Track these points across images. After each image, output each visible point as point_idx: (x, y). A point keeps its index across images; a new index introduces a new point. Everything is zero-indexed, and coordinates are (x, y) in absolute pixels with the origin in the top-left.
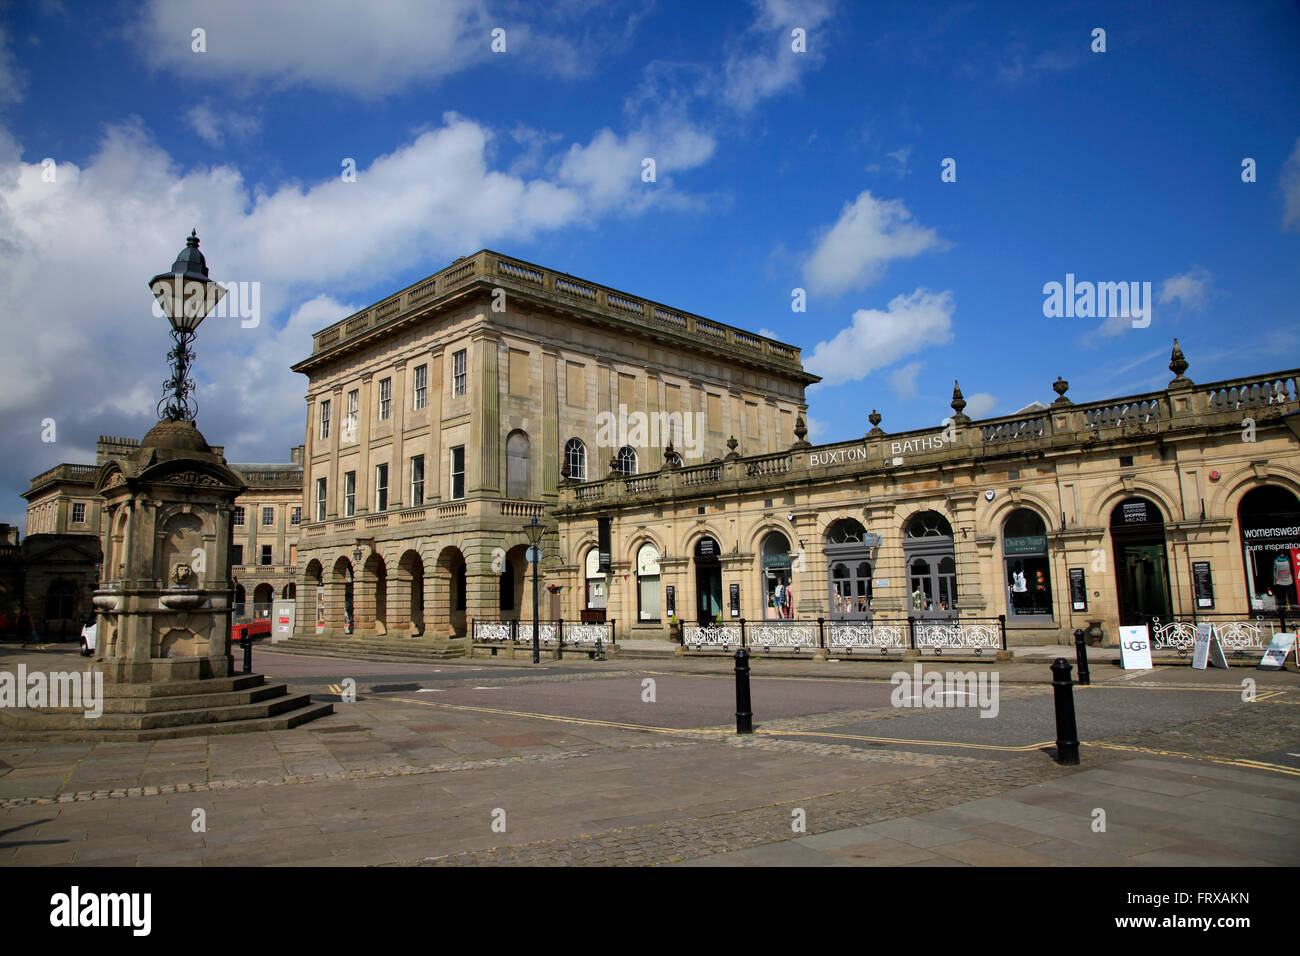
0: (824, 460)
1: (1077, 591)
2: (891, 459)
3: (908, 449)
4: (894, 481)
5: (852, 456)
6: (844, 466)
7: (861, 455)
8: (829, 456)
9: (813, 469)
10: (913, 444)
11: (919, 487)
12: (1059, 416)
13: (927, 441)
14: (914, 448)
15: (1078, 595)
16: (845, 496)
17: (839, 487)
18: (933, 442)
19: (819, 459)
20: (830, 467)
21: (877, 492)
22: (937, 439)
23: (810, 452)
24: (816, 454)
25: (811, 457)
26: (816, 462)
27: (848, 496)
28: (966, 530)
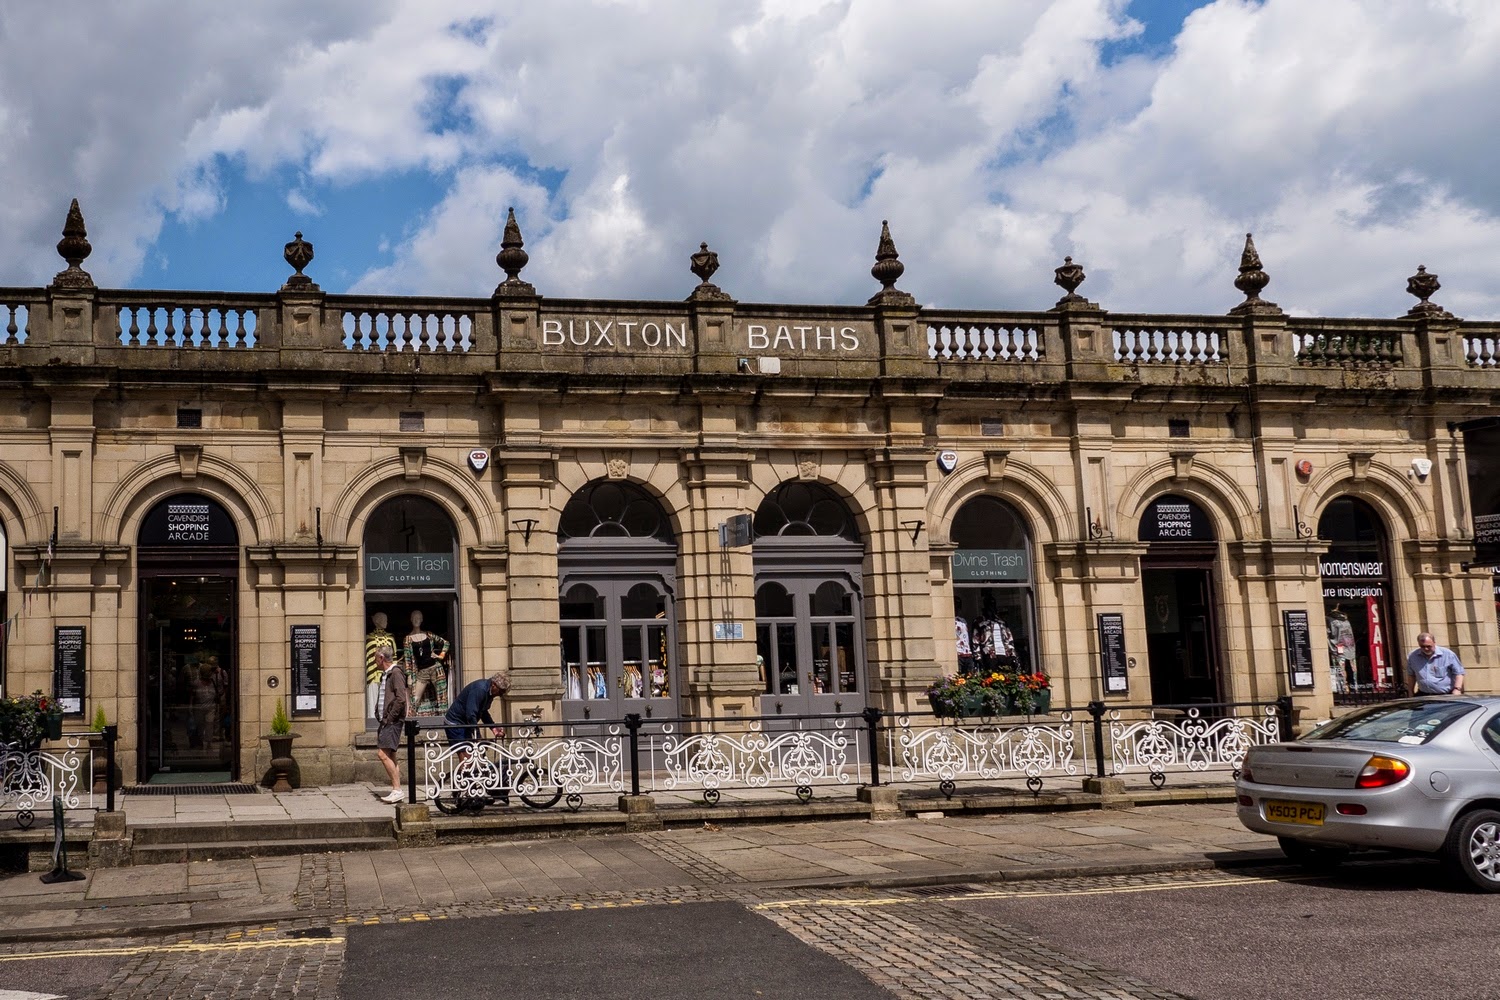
0: (579, 334)
1: (1113, 655)
2: (753, 358)
4: (757, 408)
5: (652, 337)
6: (632, 356)
7: (672, 337)
8: (593, 328)
9: (550, 353)
10: (795, 334)
11: (810, 430)
12: (1082, 328)
13: (826, 332)
14: (797, 342)
15: (1115, 664)
16: (636, 429)
18: (838, 335)
19: (566, 330)
20: (594, 355)
21: (719, 427)
22: (848, 332)
23: (539, 312)
24: (556, 319)
25: (545, 323)
26: (558, 337)
27: (641, 428)
28: (914, 526)
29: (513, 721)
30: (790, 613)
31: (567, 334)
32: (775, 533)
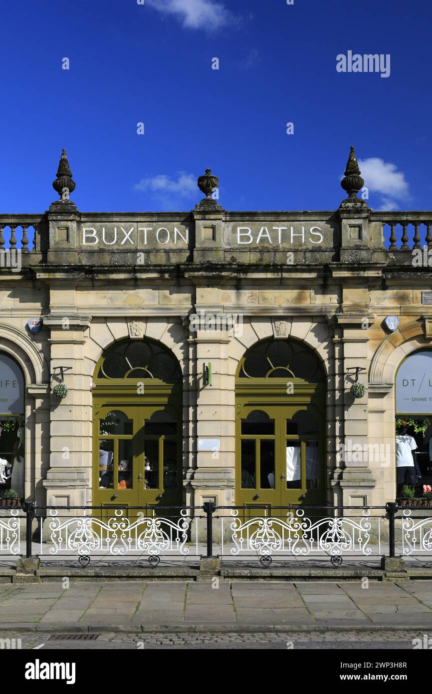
0: (110, 237)
3: (262, 240)
4: (238, 285)
5: (162, 237)
6: (147, 251)
7: (180, 238)
8: (120, 232)
9: (87, 250)
11: (279, 299)
13: (298, 230)
16: (148, 303)
17: (135, 284)
19: (99, 234)
20: (120, 252)
21: (208, 301)
22: (315, 230)
23: (79, 222)
24: (92, 227)
25: (84, 230)
26: (93, 240)
27: (152, 303)
28: (354, 371)
29: (48, 505)
30: (272, 433)
31: (100, 237)
32: (264, 376)
